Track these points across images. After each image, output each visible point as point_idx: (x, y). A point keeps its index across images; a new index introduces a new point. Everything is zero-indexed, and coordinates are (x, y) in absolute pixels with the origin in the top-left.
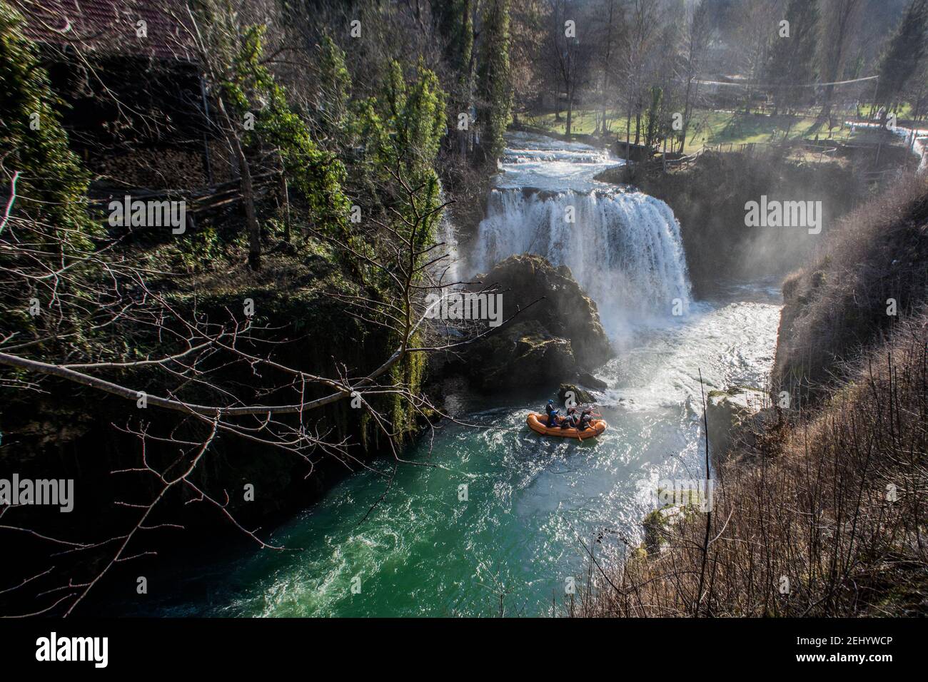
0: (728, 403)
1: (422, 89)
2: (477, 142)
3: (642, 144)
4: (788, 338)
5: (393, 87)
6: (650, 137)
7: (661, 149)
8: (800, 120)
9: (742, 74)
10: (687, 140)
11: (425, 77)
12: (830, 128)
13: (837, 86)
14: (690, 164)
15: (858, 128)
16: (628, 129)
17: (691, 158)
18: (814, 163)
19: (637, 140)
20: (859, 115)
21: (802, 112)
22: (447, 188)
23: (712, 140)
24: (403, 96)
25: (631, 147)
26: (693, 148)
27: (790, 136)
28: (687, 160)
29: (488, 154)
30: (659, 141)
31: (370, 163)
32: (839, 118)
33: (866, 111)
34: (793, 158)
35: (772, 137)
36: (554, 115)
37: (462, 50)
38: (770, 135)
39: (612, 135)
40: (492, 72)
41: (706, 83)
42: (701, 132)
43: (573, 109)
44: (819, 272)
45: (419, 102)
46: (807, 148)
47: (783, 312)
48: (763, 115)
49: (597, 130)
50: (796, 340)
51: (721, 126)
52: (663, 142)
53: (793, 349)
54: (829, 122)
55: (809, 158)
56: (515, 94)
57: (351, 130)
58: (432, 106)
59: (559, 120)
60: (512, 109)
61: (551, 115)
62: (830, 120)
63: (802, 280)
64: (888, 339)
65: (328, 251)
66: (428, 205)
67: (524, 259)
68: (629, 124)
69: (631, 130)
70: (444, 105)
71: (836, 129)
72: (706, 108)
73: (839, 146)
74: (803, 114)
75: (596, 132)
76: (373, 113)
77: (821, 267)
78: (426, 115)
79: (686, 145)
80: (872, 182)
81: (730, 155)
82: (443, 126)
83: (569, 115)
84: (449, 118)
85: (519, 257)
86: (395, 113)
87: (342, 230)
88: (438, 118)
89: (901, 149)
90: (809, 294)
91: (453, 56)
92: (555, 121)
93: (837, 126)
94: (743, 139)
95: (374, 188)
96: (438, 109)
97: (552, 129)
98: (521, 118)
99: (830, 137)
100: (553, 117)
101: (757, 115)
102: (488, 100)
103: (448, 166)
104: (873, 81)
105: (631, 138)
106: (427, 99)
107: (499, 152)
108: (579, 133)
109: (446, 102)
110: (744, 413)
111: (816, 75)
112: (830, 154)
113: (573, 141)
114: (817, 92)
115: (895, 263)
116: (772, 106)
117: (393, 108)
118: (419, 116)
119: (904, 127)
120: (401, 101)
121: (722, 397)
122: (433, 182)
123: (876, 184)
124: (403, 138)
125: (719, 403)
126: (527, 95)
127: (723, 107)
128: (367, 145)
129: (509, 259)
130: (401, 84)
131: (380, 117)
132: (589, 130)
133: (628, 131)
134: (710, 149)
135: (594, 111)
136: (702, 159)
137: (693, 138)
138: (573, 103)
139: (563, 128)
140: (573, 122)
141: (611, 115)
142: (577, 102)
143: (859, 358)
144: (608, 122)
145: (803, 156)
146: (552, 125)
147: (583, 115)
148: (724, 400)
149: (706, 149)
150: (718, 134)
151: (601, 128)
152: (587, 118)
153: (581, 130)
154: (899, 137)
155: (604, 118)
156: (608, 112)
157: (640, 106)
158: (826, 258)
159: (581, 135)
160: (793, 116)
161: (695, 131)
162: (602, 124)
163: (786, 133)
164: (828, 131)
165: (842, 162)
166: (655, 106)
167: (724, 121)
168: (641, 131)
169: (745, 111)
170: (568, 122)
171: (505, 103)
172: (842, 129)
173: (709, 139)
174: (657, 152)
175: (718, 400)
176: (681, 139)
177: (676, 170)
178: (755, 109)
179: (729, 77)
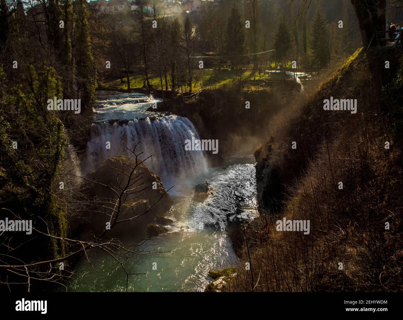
0: (238, 219)
1: (47, 77)
3: (170, 90)
4: (262, 180)
5: (31, 78)
6: (173, 86)
7: (180, 91)
8: (245, 71)
9: (213, 51)
10: (193, 85)
11: (49, 71)
12: (260, 74)
13: (258, 54)
14: (197, 97)
15: (271, 73)
16: (161, 83)
17: (197, 94)
18: (256, 91)
19: (167, 88)
20: (271, 67)
22: (67, 127)
23: (205, 84)
24: (37, 81)
25: (164, 91)
26: (196, 89)
27: (242, 79)
28: (195, 95)
29: (87, 105)
31: (22, 120)
32: (262, 69)
33: (273, 65)
34: (246, 89)
35: (234, 80)
36: (120, 80)
37: (66, 54)
38: (233, 79)
39: (153, 87)
40: (84, 63)
41: (197, 57)
42: (199, 80)
43: (130, 76)
44: (270, 144)
45: (46, 83)
46: (251, 84)
47: (256, 167)
48: (227, 70)
49: (145, 85)
50: (265, 180)
51: (208, 77)
52: (180, 88)
53: (265, 185)
54: (258, 71)
55: (253, 88)
56: (98, 73)
57: (10, 103)
58: (54, 85)
59: (123, 82)
60: (97, 80)
62: (259, 70)
63: (263, 149)
64: (307, 173)
65: (3, 172)
66: (59, 138)
67: (116, 159)
68: (161, 80)
69: (163, 83)
70: (60, 83)
71: (262, 74)
73: (265, 82)
74: (246, 68)
75: (144, 86)
76: (21, 93)
77: (270, 142)
78: (51, 90)
79: (193, 88)
80: (283, 98)
81: (216, 90)
82: (61, 94)
83: (128, 79)
84: (64, 90)
85: (113, 159)
86: (33, 91)
87: (11, 159)
88: (58, 91)
89: (291, 81)
90: (267, 156)
91: (62, 58)
92: (121, 83)
93: (262, 73)
94: (219, 82)
95: (25, 133)
96: (57, 85)
97: (120, 87)
98: (102, 84)
99: (260, 78)
100: (119, 81)
101: (224, 70)
102: (84, 78)
103: (67, 115)
104: (273, 52)
105: (163, 87)
106: (51, 82)
107: (93, 103)
108: (135, 87)
109: (61, 81)
110: (247, 222)
111: (248, 50)
112: (262, 86)
113: (133, 92)
114: (250, 58)
115: (302, 136)
116: (230, 65)
117: (32, 89)
118: (47, 90)
119: (290, 71)
120: (36, 84)
122: (59, 125)
123: (285, 98)
125: (233, 219)
126: (105, 72)
127: (207, 68)
129: (107, 161)
130: (35, 75)
131: (25, 94)
132: (141, 86)
133: (162, 84)
134: (205, 89)
135: (141, 76)
136: (201, 94)
137: (195, 84)
138: (129, 73)
139: (126, 86)
140: (131, 82)
141: (151, 77)
142: (132, 73)
143: (296, 184)
144: (150, 80)
145: (250, 88)
146: (119, 85)
147: (136, 78)
148: (236, 217)
149: (203, 89)
150: (208, 81)
151: (146, 84)
152: (138, 80)
153: (136, 86)
154: (289, 76)
155: (147, 79)
156: (149, 76)
157: (166, 71)
158: (272, 137)
159: (136, 88)
160: (241, 69)
161: (196, 81)
162: (146, 82)
163: (240, 78)
164: (259, 75)
165: (268, 89)
166: (173, 70)
167: (209, 74)
168: (168, 83)
169: (218, 68)
170: (128, 83)
171: (93, 77)
172: (265, 74)
173: (203, 84)
174: (178, 93)
175: (232, 218)
176: (190, 85)
177: (190, 101)
178: (223, 67)
179: (207, 53)
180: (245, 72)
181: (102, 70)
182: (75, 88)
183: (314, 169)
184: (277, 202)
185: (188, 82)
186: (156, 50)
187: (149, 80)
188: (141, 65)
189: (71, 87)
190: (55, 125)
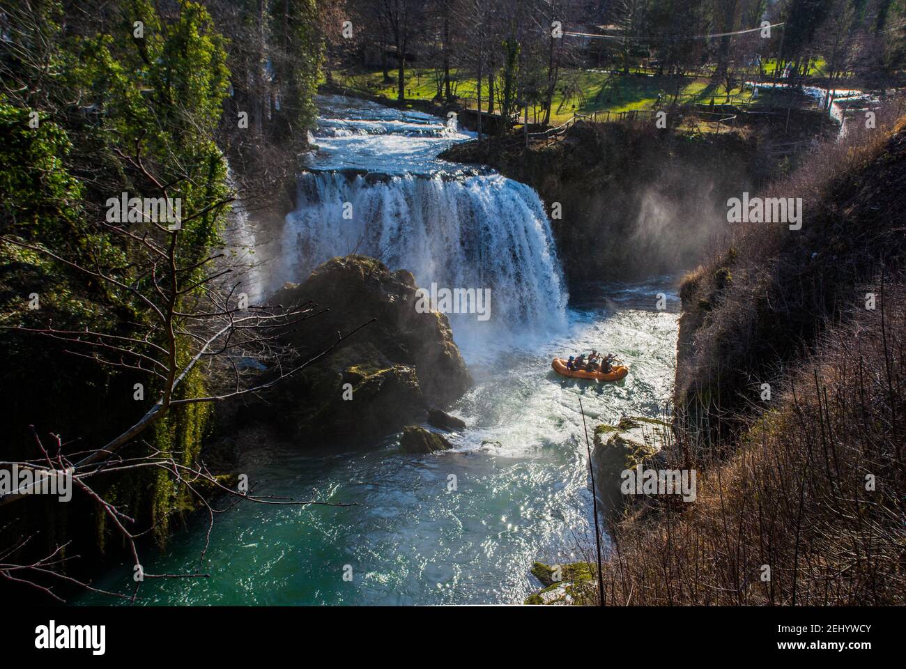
0: (620, 441)
1: (188, 30)
2: (278, 108)
3: (498, 112)
4: (691, 354)
6: (506, 104)
7: (522, 120)
8: (689, 81)
9: (617, 23)
10: (554, 107)
11: (191, 13)
12: (728, 91)
13: (734, 36)
14: (559, 138)
15: (761, 90)
16: (479, 93)
17: (560, 130)
18: (710, 134)
19: (491, 108)
20: (762, 73)
21: (693, 71)
23: (587, 107)
24: (158, 37)
25: (484, 116)
26: (562, 118)
27: (679, 102)
28: (554, 132)
29: (294, 125)
30: (519, 110)
31: (111, 131)
32: (738, 78)
33: (770, 68)
34: (684, 128)
35: (657, 104)
36: (382, 74)
38: (656, 100)
39: (459, 101)
40: (292, 12)
41: (574, 35)
42: (570, 97)
43: (407, 68)
44: (723, 269)
45: (185, 48)
46: (701, 116)
47: (681, 321)
48: (645, 76)
49: (439, 94)
50: (700, 356)
51: (594, 90)
52: (523, 111)
53: (697, 368)
54: (726, 83)
55: (704, 128)
56: (326, 45)
58: (206, 56)
59: (388, 81)
60: (323, 64)
61: (377, 74)
62: (728, 80)
63: (703, 281)
64: (813, 353)
65: (43, 255)
66: (210, 192)
68: (479, 87)
69: (482, 95)
70: (225, 55)
71: (736, 91)
72: (574, 66)
73: (738, 113)
74: (694, 74)
75: (438, 98)
76: (109, 58)
77: (725, 264)
78: (198, 67)
79: (553, 116)
80: (782, 157)
81: (608, 126)
82: (225, 84)
83: (401, 74)
84: (233, 73)
86: (147, 62)
87: (68, 226)
88: (217, 72)
89: (813, 115)
90: (712, 297)
92: (383, 83)
93: (736, 87)
94: (622, 106)
95: (121, 168)
96: (215, 61)
97: (379, 93)
98: (336, 77)
99: (728, 101)
100: (380, 77)
101: (639, 75)
102: (288, 51)
103: (238, 140)
104: (778, 29)
105: (483, 105)
106: (198, 45)
107: (308, 122)
108: (416, 98)
109: (226, 50)
110: (641, 454)
111: (709, 23)
112: (728, 123)
113: (409, 108)
114: (710, 46)
115: (816, 257)
116: (656, 63)
117: (143, 54)
118: (187, 67)
119: (817, 86)
120: (155, 43)
121: (612, 434)
122: (214, 161)
123: (786, 158)
124: (164, 99)
125: (609, 441)
126: (343, 46)
127: (596, 66)
128: (105, 105)
129: (329, 263)
131: (123, 65)
132: (428, 95)
133: (479, 96)
134: (582, 119)
135: (434, 70)
136: (572, 131)
137: (561, 106)
138: (406, 59)
139: (394, 92)
140: (407, 84)
141: (456, 75)
142: (411, 58)
143: (779, 377)
144: (453, 84)
145: (696, 126)
146: (379, 87)
147: (420, 75)
148: (615, 437)
149: (577, 119)
150: (592, 100)
151: (444, 92)
152: (425, 80)
153: (418, 94)
154: (812, 99)
155: (447, 80)
156: (452, 72)
157: (493, 64)
158: (731, 252)
159: (418, 100)
160: (682, 76)
161: (563, 96)
162: (444, 87)
163: (674, 98)
164: (726, 94)
165: (744, 132)
166: (511, 63)
167: (598, 84)
168: (496, 96)
169: (623, 70)
170: (402, 86)
171: (313, 56)
172: (742, 91)
173: (580, 106)
174: (517, 124)
175: (608, 438)
176: (546, 106)
177: (541, 145)
178: (634, 68)
179: (602, 27)
180: (691, 83)
181: (337, 40)
182: (267, 75)
183: (835, 343)
184: (721, 413)
185: (544, 98)
186: (476, 4)
187: (451, 83)
188: (436, 41)
189: (256, 72)
190: (203, 159)
